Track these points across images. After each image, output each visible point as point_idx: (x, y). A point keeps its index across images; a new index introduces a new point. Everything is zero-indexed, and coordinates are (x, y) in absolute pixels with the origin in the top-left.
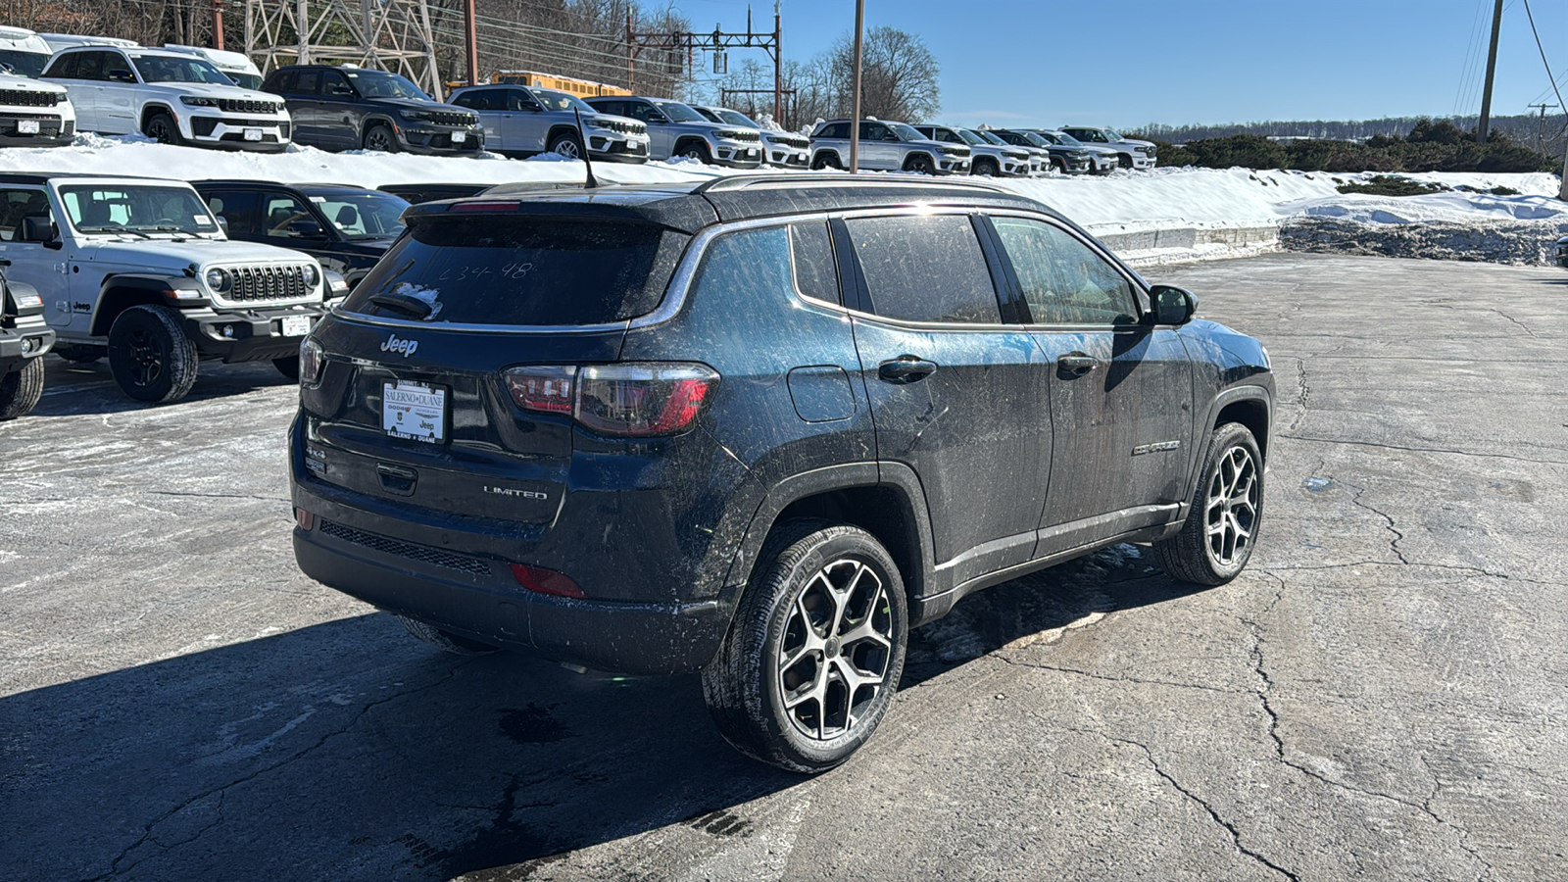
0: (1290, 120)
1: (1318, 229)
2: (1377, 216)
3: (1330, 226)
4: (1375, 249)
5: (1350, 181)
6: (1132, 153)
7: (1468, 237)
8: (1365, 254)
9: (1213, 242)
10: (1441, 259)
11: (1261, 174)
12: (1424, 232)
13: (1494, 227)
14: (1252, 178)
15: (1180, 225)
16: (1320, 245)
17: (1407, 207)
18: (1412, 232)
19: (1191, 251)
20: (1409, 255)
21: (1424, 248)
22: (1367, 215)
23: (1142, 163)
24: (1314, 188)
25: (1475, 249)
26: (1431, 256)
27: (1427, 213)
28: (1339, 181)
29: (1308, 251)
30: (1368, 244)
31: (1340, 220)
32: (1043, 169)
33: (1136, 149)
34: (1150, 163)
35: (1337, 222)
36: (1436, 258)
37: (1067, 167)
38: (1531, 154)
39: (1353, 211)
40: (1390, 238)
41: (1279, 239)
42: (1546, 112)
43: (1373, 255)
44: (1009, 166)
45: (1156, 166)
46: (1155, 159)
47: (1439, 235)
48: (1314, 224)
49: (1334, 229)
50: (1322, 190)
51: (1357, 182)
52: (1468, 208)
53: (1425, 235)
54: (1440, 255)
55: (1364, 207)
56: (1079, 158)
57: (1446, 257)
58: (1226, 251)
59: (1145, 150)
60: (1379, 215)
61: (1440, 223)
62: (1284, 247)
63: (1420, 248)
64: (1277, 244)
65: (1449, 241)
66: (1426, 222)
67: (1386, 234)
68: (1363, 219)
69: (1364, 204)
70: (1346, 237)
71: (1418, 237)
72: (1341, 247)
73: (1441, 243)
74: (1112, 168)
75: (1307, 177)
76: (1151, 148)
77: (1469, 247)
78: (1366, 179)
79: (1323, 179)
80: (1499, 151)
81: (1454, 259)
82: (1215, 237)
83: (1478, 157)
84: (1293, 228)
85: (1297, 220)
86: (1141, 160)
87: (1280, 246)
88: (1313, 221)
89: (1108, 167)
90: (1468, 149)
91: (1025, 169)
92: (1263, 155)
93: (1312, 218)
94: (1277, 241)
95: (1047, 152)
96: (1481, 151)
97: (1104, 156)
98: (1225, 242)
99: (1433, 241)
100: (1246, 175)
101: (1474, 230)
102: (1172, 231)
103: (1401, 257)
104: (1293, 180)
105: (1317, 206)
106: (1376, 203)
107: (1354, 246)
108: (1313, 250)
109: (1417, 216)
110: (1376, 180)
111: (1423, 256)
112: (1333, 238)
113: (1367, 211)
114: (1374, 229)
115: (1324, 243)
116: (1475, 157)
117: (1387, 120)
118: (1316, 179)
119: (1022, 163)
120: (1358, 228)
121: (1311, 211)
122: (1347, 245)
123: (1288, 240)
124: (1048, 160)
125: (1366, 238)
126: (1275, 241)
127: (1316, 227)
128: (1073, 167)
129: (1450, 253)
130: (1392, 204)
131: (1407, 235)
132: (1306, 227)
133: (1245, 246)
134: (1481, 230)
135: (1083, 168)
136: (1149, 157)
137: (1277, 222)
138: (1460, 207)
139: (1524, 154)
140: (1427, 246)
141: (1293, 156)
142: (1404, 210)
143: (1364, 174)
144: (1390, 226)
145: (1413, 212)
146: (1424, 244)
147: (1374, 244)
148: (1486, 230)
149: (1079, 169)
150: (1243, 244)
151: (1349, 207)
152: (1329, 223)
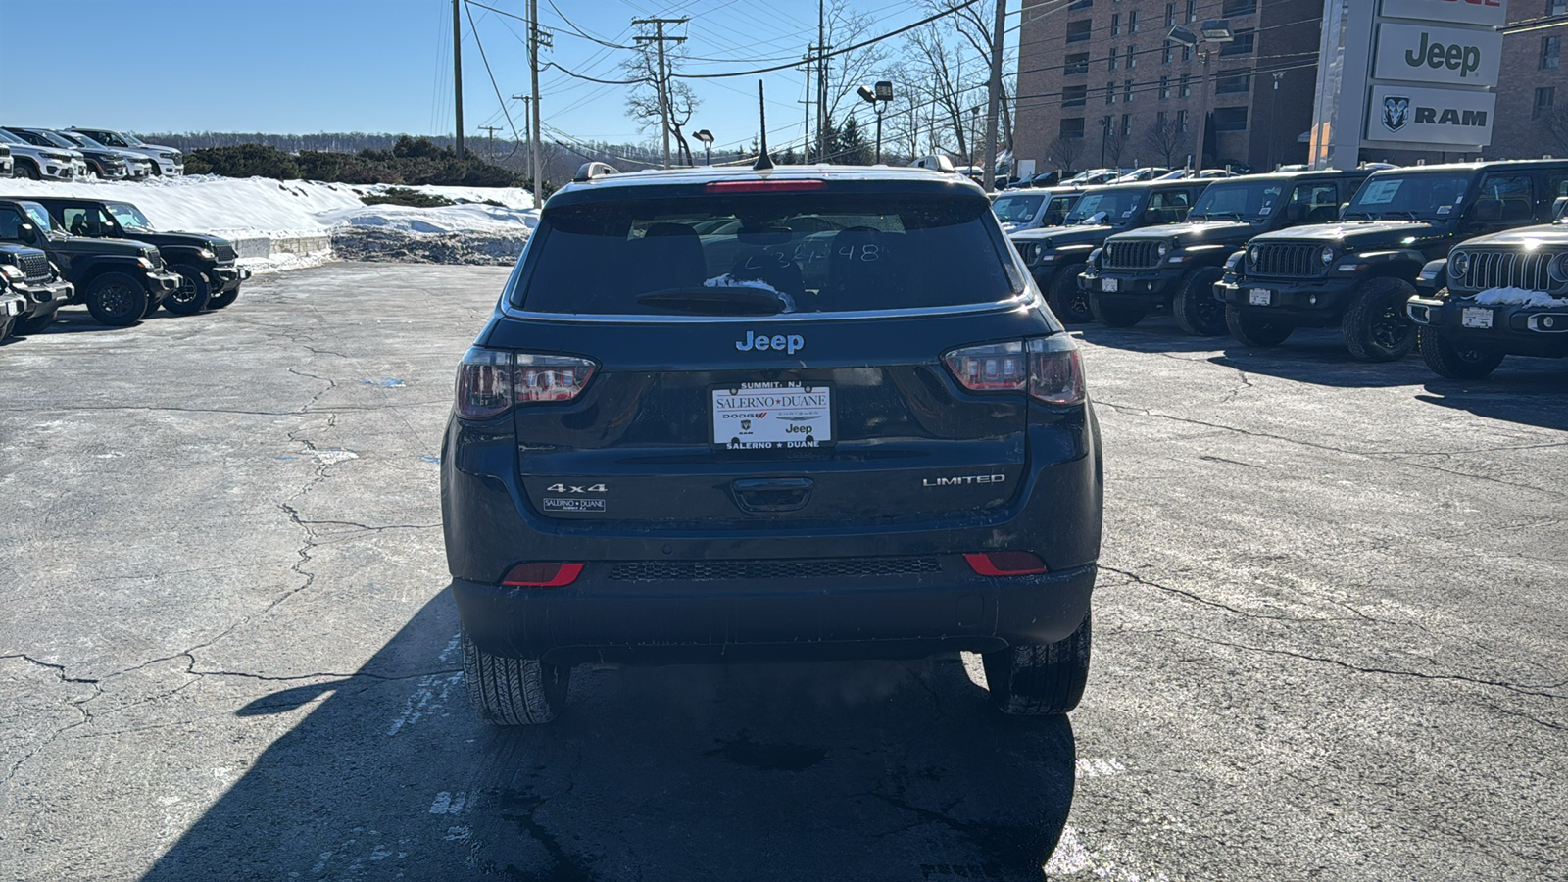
0: (230, 132)
1: (367, 238)
2: (416, 225)
3: (378, 235)
4: (424, 256)
5: (369, 193)
6: (158, 160)
7: (500, 244)
8: (417, 262)
9: (283, 252)
10: (483, 264)
11: (287, 183)
12: (463, 240)
13: (520, 236)
14: (281, 187)
15: (255, 235)
16: (373, 253)
17: (439, 217)
18: (453, 240)
19: (270, 261)
20: (456, 262)
21: (467, 254)
22: (406, 224)
23: (171, 170)
24: (340, 198)
25: (508, 255)
26: (474, 262)
27: (459, 223)
28: (359, 192)
29: (362, 260)
30: (417, 252)
31: (386, 229)
32: (81, 173)
33: (162, 155)
34: (178, 170)
35: (384, 231)
36: (479, 264)
37: (103, 172)
38: (504, 171)
39: (393, 221)
40: (435, 247)
41: (332, 248)
42: (493, 134)
43: (424, 262)
44: (52, 169)
45: (185, 174)
46: (182, 166)
47: (476, 243)
48: (363, 234)
49: (382, 238)
50: (348, 201)
51: (376, 194)
52: (487, 218)
53: (465, 243)
54: (481, 261)
55: (401, 217)
56: (116, 163)
57: (486, 262)
58: (295, 261)
59: (172, 156)
60: (418, 226)
61: (472, 232)
62: (339, 256)
63: (464, 254)
64: (332, 253)
65: (486, 248)
66: (461, 231)
67: (431, 242)
68: (403, 228)
69: (400, 214)
70: (396, 245)
71: (459, 244)
72: (393, 255)
73: (479, 249)
74: (147, 174)
75: (330, 187)
76: (177, 154)
77: (503, 253)
78: (382, 191)
79: (344, 191)
80: (477, 168)
81: (493, 264)
82: (285, 246)
83: (462, 172)
84: (343, 238)
85: (345, 230)
86: (169, 167)
87: (335, 255)
88: (360, 231)
89: (142, 173)
90: (453, 165)
91: (70, 172)
92: (275, 165)
93: (358, 228)
94: (330, 251)
95: (82, 155)
96: (464, 166)
97: (137, 161)
98: (292, 252)
99: (473, 248)
100: (276, 185)
101: (504, 238)
102: (249, 240)
103: (449, 263)
104: (318, 190)
105: (358, 215)
106: (411, 214)
107: (404, 254)
108: (367, 259)
109: (450, 225)
110: (391, 191)
111: (467, 262)
112: (383, 247)
113: (406, 221)
114: (418, 238)
115: (375, 251)
116: (459, 173)
117: (325, 136)
118: (339, 190)
119: (66, 165)
120: (404, 237)
121: (353, 221)
122: (397, 253)
123: (341, 249)
124: (84, 164)
125: (413, 246)
126: (328, 250)
127: (364, 236)
128: (111, 173)
129: (489, 259)
130: (425, 215)
131: (449, 244)
132: (355, 236)
133: (307, 255)
134: (510, 238)
135: (121, 173)
136: (176, 164)
137: (326, 231)
138: (480, 218)
139: (498, 171)
140: (469, 253)
141: (304, 167)
142: (437, 220)
143: (378, 186)
144: (431, 235)
145: (447, 222)
146: (466, 252)
147: (421, 252)
148: (514, 238)
149: (117, 175)
150: (305, 253)
151: (388, 218)
152: (376, 233)
